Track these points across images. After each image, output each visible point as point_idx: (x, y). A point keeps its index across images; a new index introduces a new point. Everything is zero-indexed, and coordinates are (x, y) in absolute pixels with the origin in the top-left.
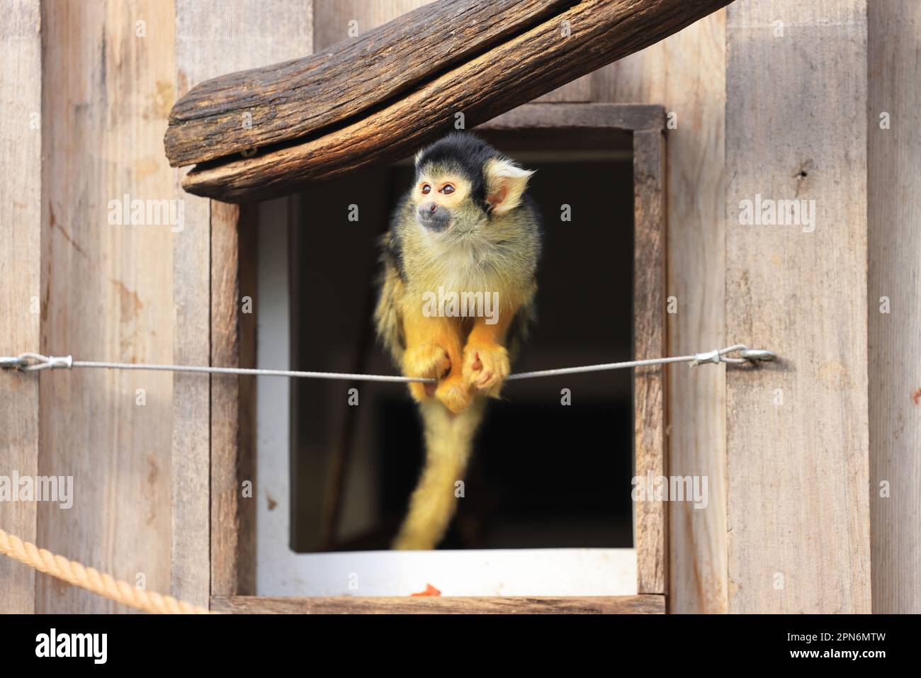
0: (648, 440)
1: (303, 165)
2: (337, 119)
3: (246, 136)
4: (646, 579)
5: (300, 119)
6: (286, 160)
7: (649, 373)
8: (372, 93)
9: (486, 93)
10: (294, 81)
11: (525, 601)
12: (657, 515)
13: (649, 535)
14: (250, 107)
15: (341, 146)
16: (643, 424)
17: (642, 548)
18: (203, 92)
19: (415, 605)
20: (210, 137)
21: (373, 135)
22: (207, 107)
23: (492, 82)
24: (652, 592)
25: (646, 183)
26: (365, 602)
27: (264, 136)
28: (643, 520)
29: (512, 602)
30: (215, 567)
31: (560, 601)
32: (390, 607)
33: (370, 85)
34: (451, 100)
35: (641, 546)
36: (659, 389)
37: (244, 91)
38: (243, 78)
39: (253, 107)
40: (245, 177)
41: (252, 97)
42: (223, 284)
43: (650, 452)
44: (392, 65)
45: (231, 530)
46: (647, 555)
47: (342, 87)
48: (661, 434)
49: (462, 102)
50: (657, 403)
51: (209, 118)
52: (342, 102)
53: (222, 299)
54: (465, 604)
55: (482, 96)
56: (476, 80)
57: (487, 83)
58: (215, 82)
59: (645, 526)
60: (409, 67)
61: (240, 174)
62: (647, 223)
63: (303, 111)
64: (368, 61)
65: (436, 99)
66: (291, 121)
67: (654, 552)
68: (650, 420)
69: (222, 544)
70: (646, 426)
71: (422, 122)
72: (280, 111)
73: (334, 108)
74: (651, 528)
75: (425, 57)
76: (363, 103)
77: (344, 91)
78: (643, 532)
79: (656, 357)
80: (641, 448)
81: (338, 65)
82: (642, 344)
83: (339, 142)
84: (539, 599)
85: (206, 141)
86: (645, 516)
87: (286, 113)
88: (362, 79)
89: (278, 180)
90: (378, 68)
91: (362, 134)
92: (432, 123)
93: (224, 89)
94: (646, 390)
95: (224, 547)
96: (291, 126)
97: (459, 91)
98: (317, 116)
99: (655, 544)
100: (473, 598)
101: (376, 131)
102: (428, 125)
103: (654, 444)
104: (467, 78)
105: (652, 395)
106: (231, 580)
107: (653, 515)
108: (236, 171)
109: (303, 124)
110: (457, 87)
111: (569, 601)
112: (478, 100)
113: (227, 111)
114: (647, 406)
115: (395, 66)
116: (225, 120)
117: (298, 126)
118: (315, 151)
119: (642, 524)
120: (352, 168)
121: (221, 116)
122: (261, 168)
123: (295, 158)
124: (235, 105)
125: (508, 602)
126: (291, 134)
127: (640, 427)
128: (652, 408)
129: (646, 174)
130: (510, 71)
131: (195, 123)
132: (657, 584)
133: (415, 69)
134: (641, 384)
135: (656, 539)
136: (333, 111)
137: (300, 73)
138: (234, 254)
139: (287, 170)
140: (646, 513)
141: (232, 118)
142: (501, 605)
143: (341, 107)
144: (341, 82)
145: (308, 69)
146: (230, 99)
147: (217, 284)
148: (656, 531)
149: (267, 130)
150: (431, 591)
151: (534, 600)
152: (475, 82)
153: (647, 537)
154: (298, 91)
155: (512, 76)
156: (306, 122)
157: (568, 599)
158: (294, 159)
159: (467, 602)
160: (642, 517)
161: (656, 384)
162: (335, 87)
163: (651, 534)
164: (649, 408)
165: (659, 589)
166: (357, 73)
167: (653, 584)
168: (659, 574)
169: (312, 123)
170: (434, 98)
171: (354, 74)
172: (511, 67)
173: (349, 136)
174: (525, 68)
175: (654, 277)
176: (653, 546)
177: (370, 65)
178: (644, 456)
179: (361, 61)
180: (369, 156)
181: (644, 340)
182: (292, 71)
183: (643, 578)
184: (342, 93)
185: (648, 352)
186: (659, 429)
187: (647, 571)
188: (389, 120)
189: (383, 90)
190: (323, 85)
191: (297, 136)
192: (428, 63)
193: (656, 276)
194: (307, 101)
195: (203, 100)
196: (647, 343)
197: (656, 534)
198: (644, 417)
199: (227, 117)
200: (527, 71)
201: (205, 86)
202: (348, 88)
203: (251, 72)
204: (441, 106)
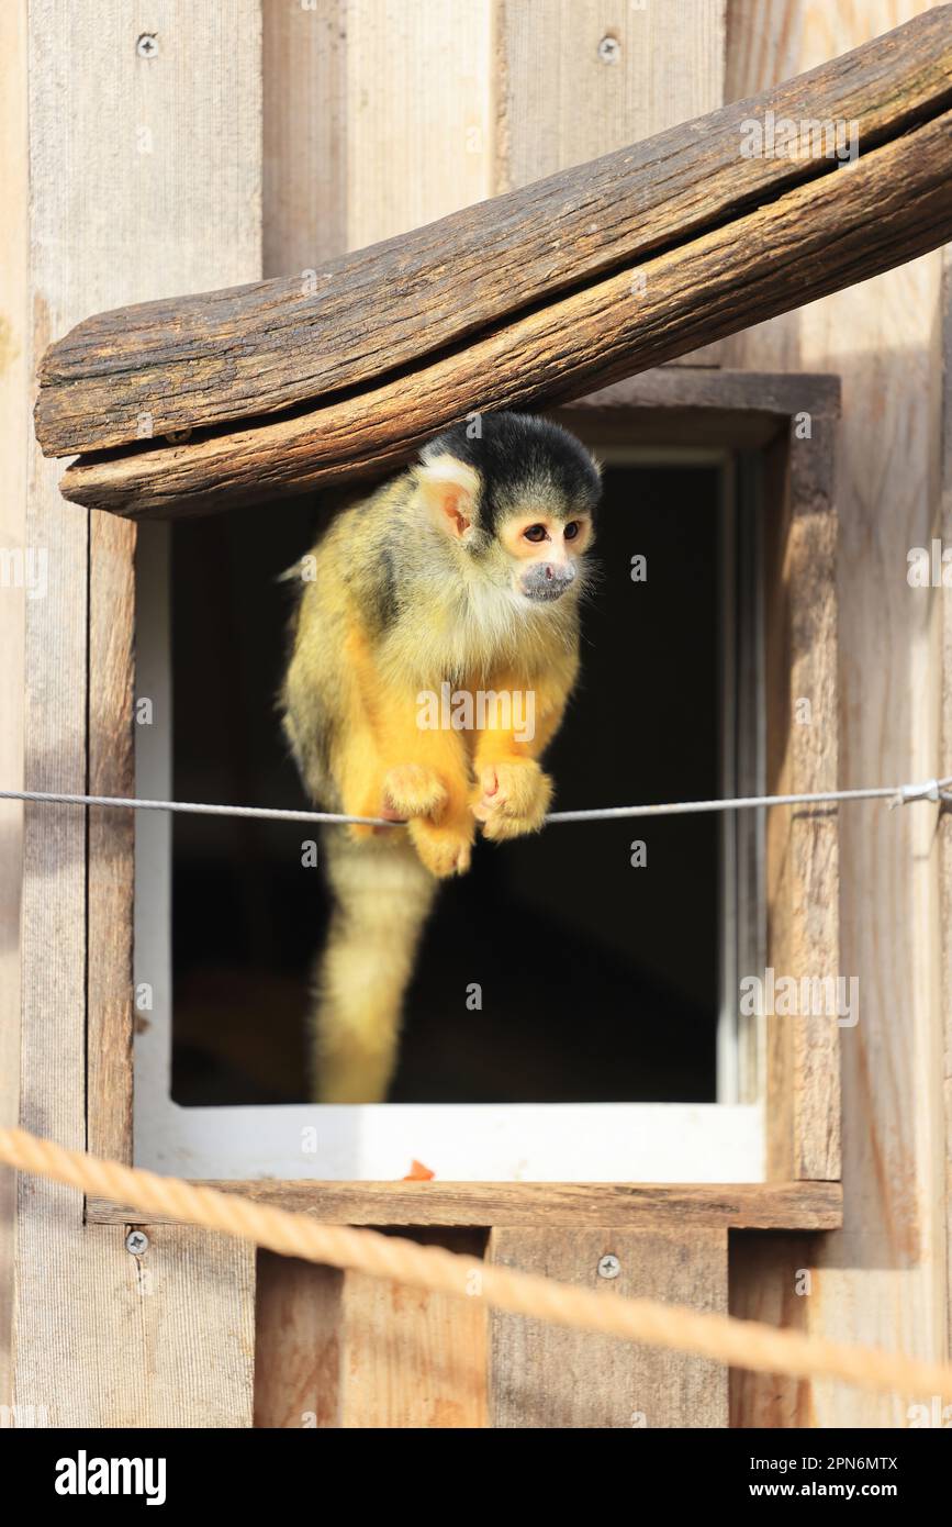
0: (815, 926)
1: (277, 458)
2: (344, 384)
3: (181, 408)
4: (812, 1156)
5: (279, 382)
6: (249, 450)
7: (817, 813)
8: (409, 342)
9: (604, 348)
10: (266, 318)
11: (611, 1190)
12: (830, 1049)
13: (816, 1082)
14: (189, 360)
15: (348, 429)
16: (806, 901)
17: (805, 1104)
18: (102, 333)
19: (430, 1196)
20: (117, 408)
21: (405, 412)
22: (111, 358)
23: (620, 328)
24: (821, 1178)
25: (810, 502)
26: (346, 1190)
27: (215, 409)
28: (807, 1057)
29: (590, 1193)
30: (94, 1129)
31: (669, 1191)
32: (389, 1198)
33: (407, 327)
34: (546, 356)
35: (803, 1101)
36: (833, 843)
37: (176, 332)
38: (172, 311)
39: (193, 359)
40: (175, 476)
41: (191, 342)
42: (110, 654)
43: (817, 948)
44: (446, 296)
45: (122, 1067)
46: (813, 1116)
47: (356, 330)
48: (837, 916)
49: (565, 360)
50: (830, 866)
51: (116, 377)
52: (356, 355)
53: (108, 679)
54: (514, 1195)
55: (598, 351)
56: (593, 324)
57: (611, 329)
58: (119, 315)
59: (810, 1068)
60: (476, 299)
61: (167, 472)
62: (813, 569)
63: (285, 369)
64: (401, 287)
65: (520, 355)
66: (262, 385)
67: (825, 1111)
68: (819, 894)
69: (107, 1090)
70: (813, 903)
71: (492, 393)
72: (242, 367)
73: (341, 365)
74: (820, 1071)
75: (505, 285)
76: (394, 358)
77: (358, 337)
78: (806, 1077)
79: (828, 790)
80: (803, 939)
81: (347, 293)
82: (805, 767)
83: (345, 423)
84: (634, 1187)
85: (112, 415)
86: (809, 1052)
87: (254, 372)
88: (394, 318)
89: (230, 482)
90: (419, 300)
91: (386, 409)
92: (509, 394)
93: (139, 329)
94: (811, 843)
95: (110, 1096)
96: (263, 393)
97: (562, 341)
98: (309, 378)
99: (827, 1098)
100: (524, 1185)
101: (413, 405)
102: (502, 397)
103: (825, 933)
104: (577, 320)
105: (822, 852)
106: (121, 1151)
107: (822, 1051)
108: (159, 467)
109: (285, 390)
110: (560, 334)
111: (685, 1191)
112: (591, 358)
113: (148, 365)
114: (813, 870)
115: (451, 298)
116: (144, 380)
117: (276, 394)
118: (303, 435)
119: (804, 1065)
120: (358, 465)
121: (137, 373)
122: (204, 462)
123: (264, 446)
124: (162, 356)
125: (584, 1192)
126: (261, 407)
127: (802, 905)
128: (821, 873)
129: (812, 487)
130: (652, 310)
131: (92, 384)
132: (829, 1166)
133: (488, 304)
134: (803, 835)
135: (829, 1090)
136: (339, 370)
137: (275, 305)
138: (128, 605)
139: (248, 467)
140: (812, 1046)
141: (157, 377)
142: (572, 1198)
143: (353, 364)
144: (353, 321)
145: (290, 298)
146: (151, 345)
147: (99, 655)
148: (828, 1077)
149: (221, 399)
150: (421, 1173)
151: (627, 1189)
152: (590, 329)
153: (812, 1087)
154: (275, 334)
155: (654, 318)
156: (291, 387)
157: (683, 1188)
158: (262, 449)
159: (517, 1192)
160: (804, 1053)
161: (829, 835)
162: (343, 330)
163: (820, 1081)
164: (817, 874)
165: (832, 1173)
166: (383, 307)
167: (823, 1163)
168: (834, 1148)
169: (300, 391)
170: (518, 352)
171: (376, 309)
172: (654, 304)
173: (363, 413)
174: (678, 307)
175: (824, 658)
176: (823, 1100)
177: (405, 295)
178: (807, 952)
179: (388, 288)
180: (394, 446)
181: (808, 762)
182: (260, 301)
183: (806, 1153)
184: (355, 341)
185: (815, 781)
186: (833, 907)
187: (812, 1142)
188: (435, 387)
189: (429, 337)
190: (320, 326)
191: (272, 410)
192: (511, 293)
193: (828, 654)
194: (293, 352)
195: (104, 345)
196: (812, 766)
197: (828, 1081)
198: (808, 888)
199: (147, 375)
200: (681, 311)
201: (102, 323)
202: (368, 332)
203: (185, 300)
204: (528, 365)
